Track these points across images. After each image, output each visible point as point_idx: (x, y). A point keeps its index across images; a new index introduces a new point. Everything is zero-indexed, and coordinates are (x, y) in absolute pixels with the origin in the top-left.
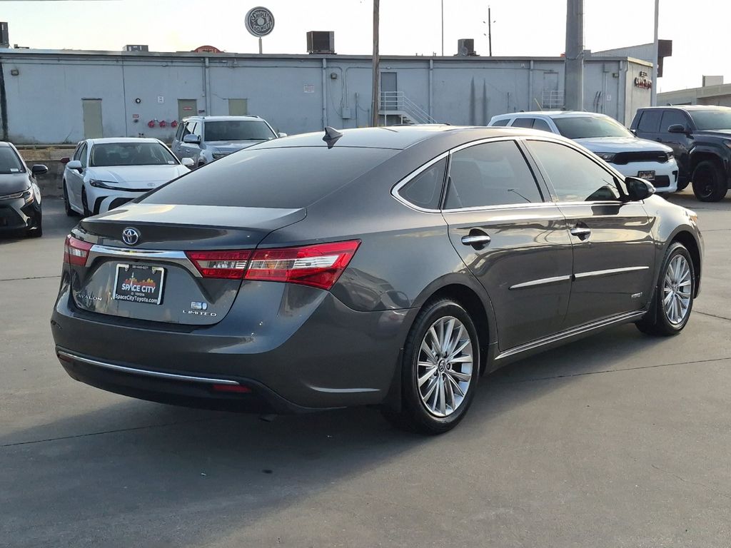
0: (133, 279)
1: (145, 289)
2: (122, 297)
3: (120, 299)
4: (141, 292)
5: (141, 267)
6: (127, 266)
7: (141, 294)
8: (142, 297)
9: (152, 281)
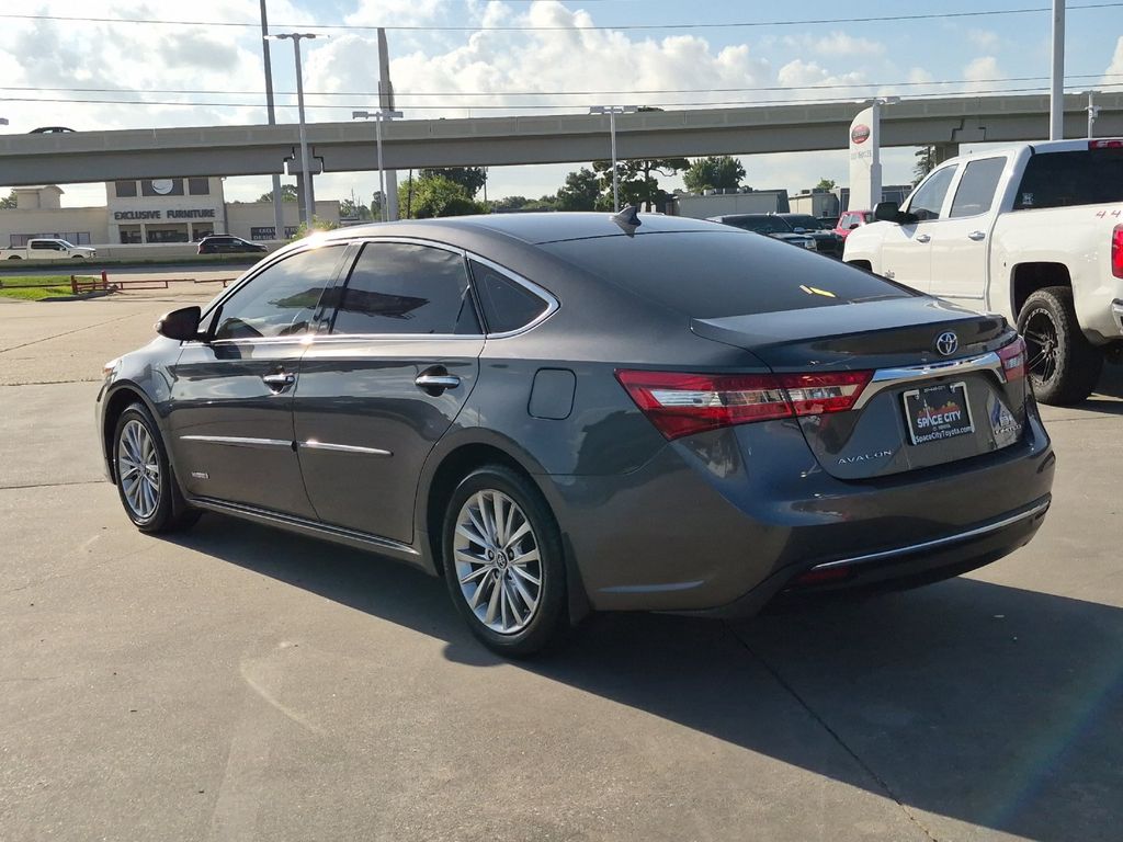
0: (927, 408)
1: (948, 417)
2: (925, 438)
3: (924, 442)
4: (945, 423)
5: (935, 389)
6: (917, 392)
7: (944, 427)
8: (949, 429)
9: (953, 404)
